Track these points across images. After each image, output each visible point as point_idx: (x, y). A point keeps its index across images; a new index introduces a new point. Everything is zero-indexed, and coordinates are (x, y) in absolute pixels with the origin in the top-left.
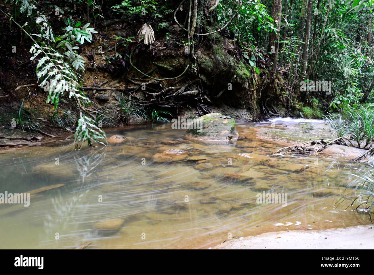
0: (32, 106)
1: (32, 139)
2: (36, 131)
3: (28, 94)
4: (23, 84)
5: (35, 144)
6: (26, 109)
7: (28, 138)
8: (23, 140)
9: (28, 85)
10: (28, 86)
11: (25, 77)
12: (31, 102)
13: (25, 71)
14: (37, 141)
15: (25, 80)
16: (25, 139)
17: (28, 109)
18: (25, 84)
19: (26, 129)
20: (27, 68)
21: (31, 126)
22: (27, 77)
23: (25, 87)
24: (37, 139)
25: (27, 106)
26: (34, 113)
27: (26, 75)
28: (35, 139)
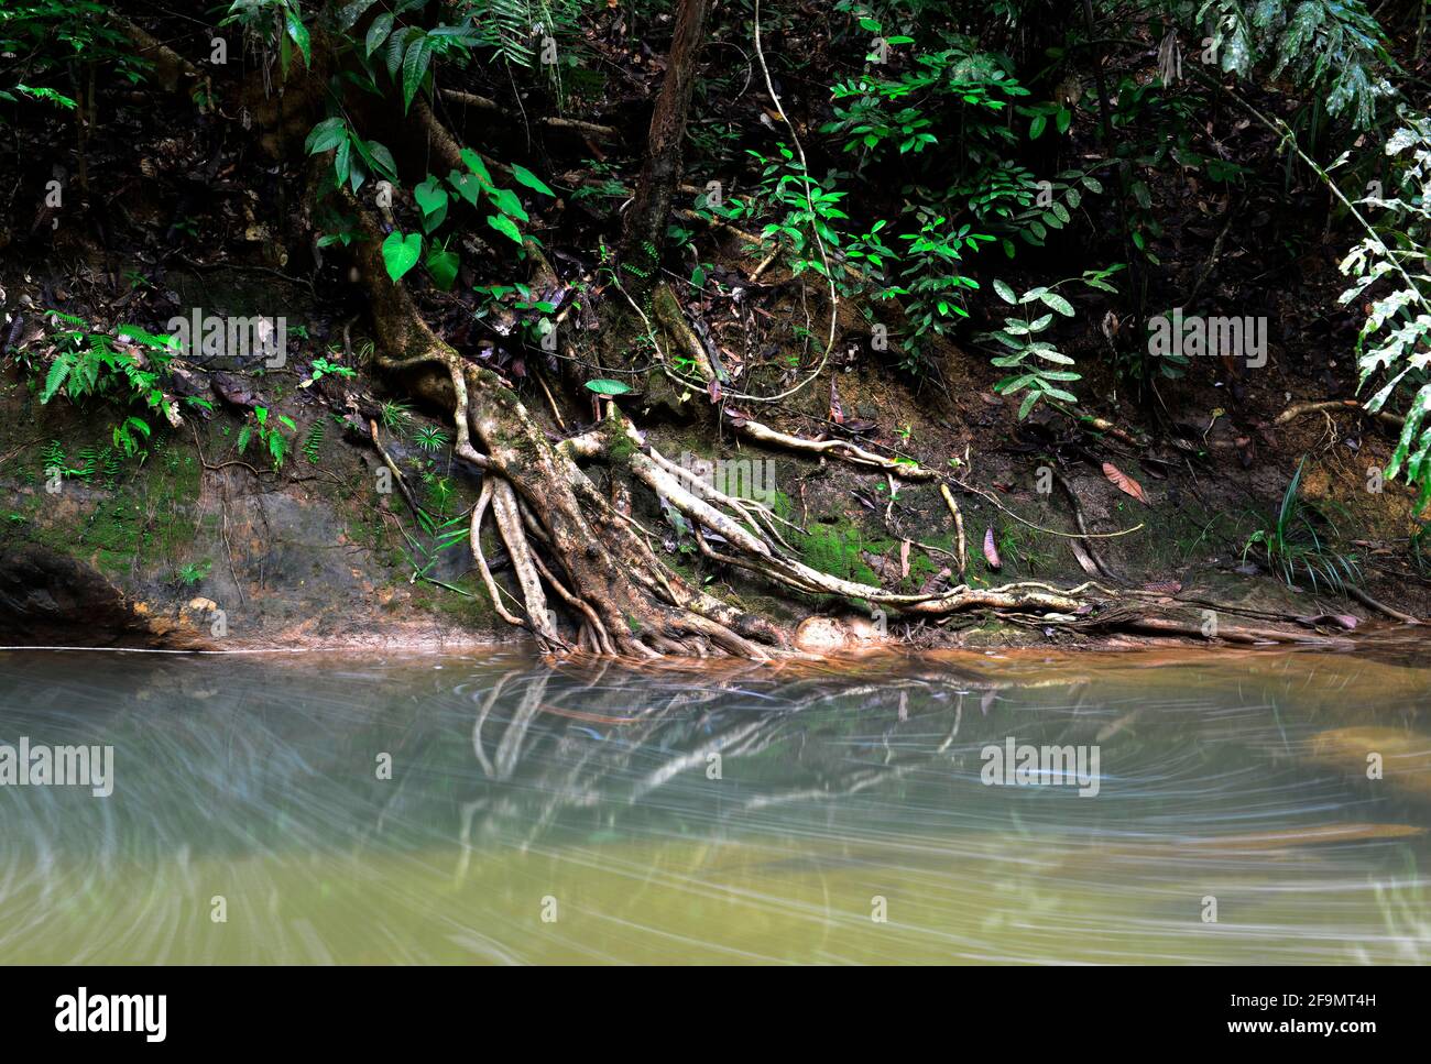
0: (1335, 489)
1: (1321, 622)
2: (1339, 590)
3: (1327, 440)
4: (1311, 400)
5: (1329, 642)
6: (1313, 498)
7: (1305, 618)
8: (1285, 620)
9: (1332, 404)
10: (1329, 409)
11: (1324, 370)
12: (1334, 474)
13: (1327, 349)
14: (1338, 632)
15: (1321, 384)
16: (1293, 620)
17: (1321, 499)
18: (1320, 401)
19: (1301, 579)
20: (1334, 335)
21: (1324, 569)
22: (1332, 369)
23: (1318, 412)
24: (1338, 623)
25: (1314, 487)
26: (1341, 516)
27: (1326, 361)
28: (1330, 624)
